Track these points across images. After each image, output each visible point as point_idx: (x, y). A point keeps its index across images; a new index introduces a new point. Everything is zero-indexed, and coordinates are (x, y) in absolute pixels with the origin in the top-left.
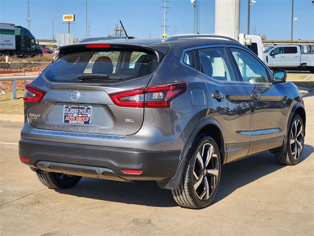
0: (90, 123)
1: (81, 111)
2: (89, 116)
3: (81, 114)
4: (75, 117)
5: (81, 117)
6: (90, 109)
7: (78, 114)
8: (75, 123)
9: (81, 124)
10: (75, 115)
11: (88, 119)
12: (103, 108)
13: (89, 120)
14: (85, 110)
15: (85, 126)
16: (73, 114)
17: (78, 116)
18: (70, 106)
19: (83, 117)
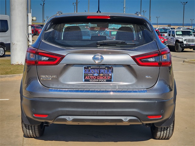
0: (112, 81)
1: (102, 71)
2: (110, 74)
3: (103, 74)
4: (96, 76)
5: (102, 76)
7: (99, 74)
10: (96, 75)
11: (109, 77)
12: (123, 67)
13: (111, 78)
14: (106, 70)
15: (107, 84)
16: (93, 74)
17: (99, 76)
18: (90, 67)
19: (105, 76)
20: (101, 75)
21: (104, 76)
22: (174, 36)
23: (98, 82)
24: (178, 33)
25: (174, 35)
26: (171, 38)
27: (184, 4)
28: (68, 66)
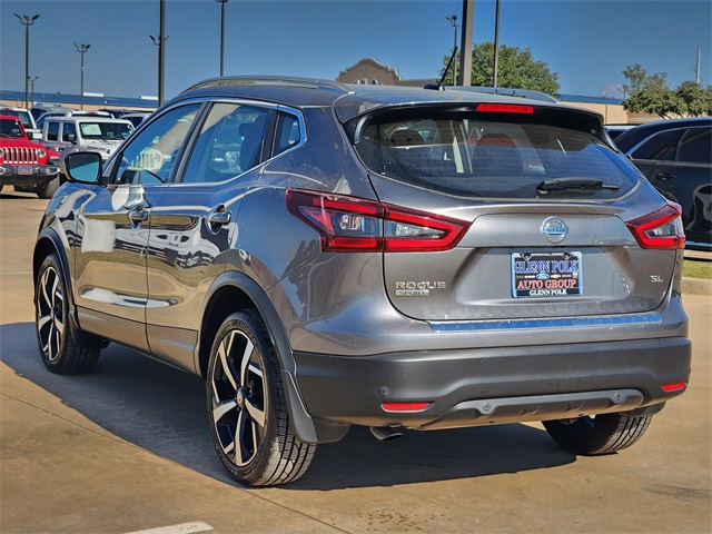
0: (581, 292)
1: (556, 264)
2: (575, 274)
3: (558, 273)
4: (544, 281)
5: (558, 279)
6: (576, 258)
7: (551, 274)
8: (544, 296)
9: (559, 295)
10: (543, 276)
11: (573, 282)
12: (609, 254)
13: (576, 285)
14: (565, 263)
15: (571, 301)
16: (535, 274)
17: (550, 279)
18: (529, 255)
19: (563, 279)
20: (555, 276)
21: (561, 278)
22: (74, 141)
23: (548, 296)
24: (88, 130)
25: (76, 138)
26: (63, 147)
27: (25, 21)
28: (479, 251)
